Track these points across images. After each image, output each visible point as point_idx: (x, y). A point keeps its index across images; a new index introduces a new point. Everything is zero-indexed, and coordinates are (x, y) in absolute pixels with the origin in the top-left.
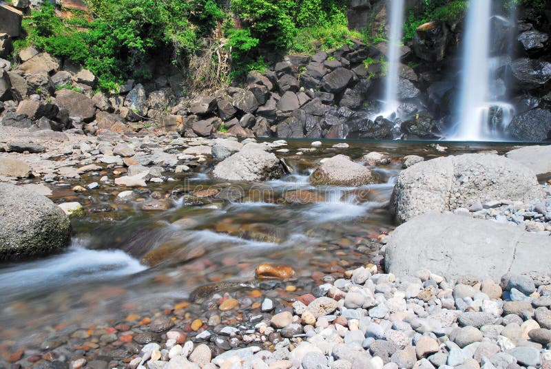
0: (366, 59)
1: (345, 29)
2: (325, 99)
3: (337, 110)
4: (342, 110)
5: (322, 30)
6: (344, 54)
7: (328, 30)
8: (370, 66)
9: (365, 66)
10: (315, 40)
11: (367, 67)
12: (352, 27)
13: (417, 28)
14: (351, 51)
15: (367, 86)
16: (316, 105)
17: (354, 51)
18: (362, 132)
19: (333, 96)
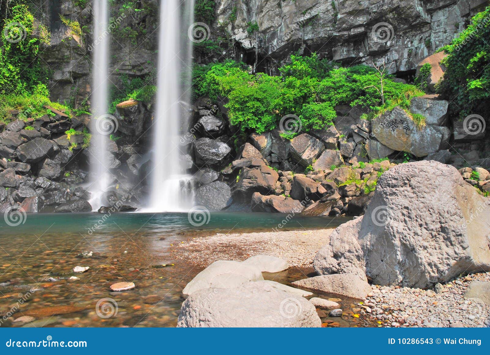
0: (69, 129)
1: (47, 100)
2: (20, 170)
3: (34, 180)
4: (40, 180)
5: (20, 99)
6: (45, 124)
7: (27, 99)
8: (72, 136)
9: (67, 137)
10: (11, 109)
11: (69, 137)
12: (54, 98)
13: (118, 105)
14: (51, 122)
15: (69, 156)
16: (8, 176)
17: (55, 122)
18: (59, 205)
19: (29, 167)
